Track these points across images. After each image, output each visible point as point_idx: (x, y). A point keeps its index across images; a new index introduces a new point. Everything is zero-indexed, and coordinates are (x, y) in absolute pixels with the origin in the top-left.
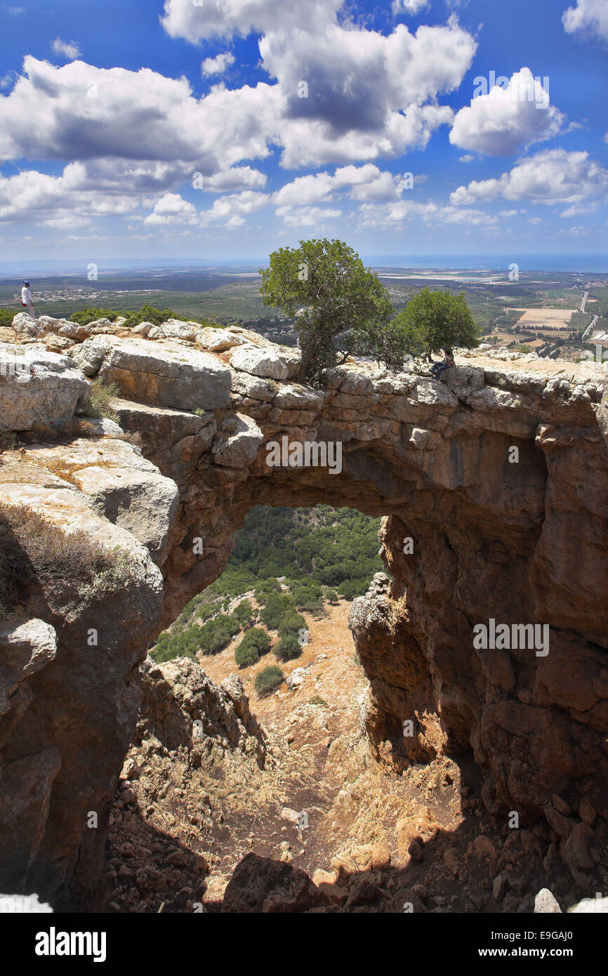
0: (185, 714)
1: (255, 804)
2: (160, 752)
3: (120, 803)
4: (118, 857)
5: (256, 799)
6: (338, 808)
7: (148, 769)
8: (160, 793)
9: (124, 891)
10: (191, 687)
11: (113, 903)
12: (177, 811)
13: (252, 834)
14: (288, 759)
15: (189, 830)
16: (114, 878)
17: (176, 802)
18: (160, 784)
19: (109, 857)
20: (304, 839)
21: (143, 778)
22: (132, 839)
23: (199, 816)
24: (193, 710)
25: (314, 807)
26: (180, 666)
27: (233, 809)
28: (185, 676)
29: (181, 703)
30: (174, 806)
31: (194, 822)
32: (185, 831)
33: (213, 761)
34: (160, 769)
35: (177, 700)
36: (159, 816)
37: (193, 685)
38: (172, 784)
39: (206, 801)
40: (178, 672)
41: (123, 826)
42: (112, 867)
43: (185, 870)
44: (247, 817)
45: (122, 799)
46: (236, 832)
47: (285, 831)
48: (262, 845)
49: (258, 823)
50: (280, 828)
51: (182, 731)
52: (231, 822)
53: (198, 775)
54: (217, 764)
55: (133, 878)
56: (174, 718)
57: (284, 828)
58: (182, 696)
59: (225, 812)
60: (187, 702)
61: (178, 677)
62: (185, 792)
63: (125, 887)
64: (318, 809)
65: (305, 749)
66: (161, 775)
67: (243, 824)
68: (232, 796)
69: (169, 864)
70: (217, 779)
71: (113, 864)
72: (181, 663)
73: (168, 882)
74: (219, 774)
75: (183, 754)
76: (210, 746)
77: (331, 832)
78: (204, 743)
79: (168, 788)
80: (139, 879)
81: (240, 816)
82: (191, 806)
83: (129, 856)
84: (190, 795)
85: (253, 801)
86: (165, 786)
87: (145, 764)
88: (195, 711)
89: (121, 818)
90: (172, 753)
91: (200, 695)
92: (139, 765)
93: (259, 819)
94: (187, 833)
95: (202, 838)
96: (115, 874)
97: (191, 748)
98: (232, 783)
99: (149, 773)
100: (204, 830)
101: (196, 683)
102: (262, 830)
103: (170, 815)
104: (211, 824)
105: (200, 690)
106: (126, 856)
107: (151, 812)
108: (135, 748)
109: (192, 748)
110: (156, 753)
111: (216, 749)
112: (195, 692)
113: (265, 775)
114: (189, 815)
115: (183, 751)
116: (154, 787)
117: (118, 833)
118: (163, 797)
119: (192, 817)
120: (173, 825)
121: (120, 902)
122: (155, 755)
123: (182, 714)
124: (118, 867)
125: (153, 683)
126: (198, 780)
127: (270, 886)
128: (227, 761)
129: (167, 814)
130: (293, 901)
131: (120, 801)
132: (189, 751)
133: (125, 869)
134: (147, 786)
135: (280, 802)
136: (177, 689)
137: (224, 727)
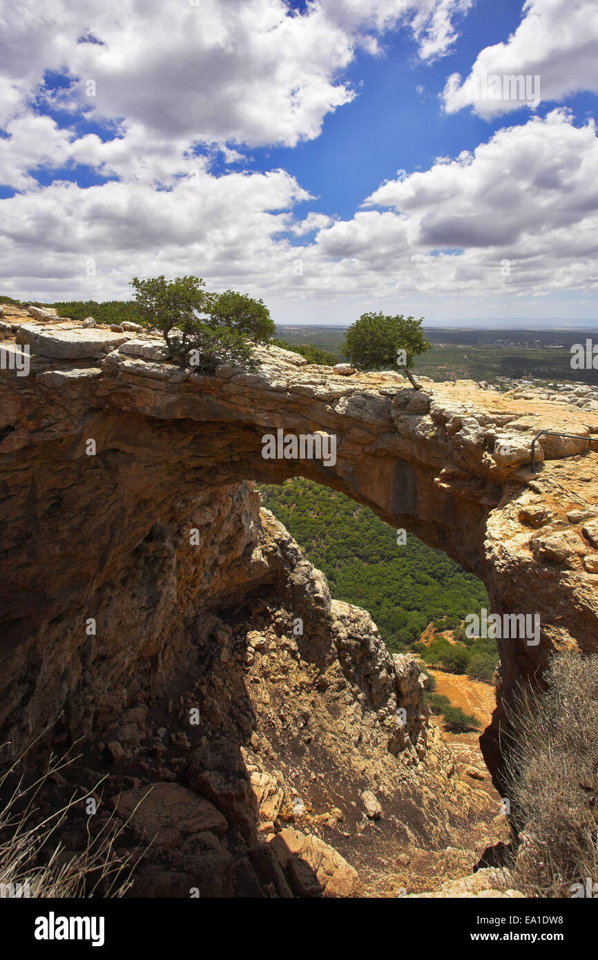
0: (333, 646)
1: (350, 763)
2: (293, 654)
3: (239, 657)
4: (208, 679)
5: (354, 760)
6: (431, 857)
7: (274, 655)
8: (272, 677)
9: (193, 698)
10: (349, 631)
11: (182, 697)
12: (274, 698)
13: (322, 775)
14: (437, 776)
15: (273, 719)
16: (195, 687)
17: (279, 694)
18: (276, 671)
19: (204, 674)
20: (363, 831)
21: (266, 657)
22: (227, 681)
23: (290, 719)
24: (342, 648)
25: (406, 827)
26: (352, 612)
27: (325, 745)
28: (350, 621)
29: (334, 637)
30: (275, 694)
31: (283, 719)
32: (269, 715)
33: (337, 699)
34: (282, 663)
35: (333, 632)
36: (260, 690)
37: (352, 631)
38: (287, 680)
39: (306, 716)
40: (346, 614)
41: (229, 670)
42: (200, 681)
43: (240, 733)
44: (331, 762)
45: (242, 656)
46: (311, 761)
47: (352, 806)
48: (322, 791)
49: (337, 776)
50: (352, 800)
51: (322, 655)
52: (314, 751)
53: (314, 695)
54: (340, 703)
55: (203, 698)
56: (322, 642)
57: (353, 803)
58: (338, 632)
59: (317, 740)
60: (339, 639)
61: (343, 617)
62: (292, 694)
63: (196, 697)
64: (409, 832)
65: (481, 794)
66: (281, 667)
67: (323, 762)
68: (331, 735)
69: (234, 718)
70: (330, 713)
71: (202, 680)
72: (354, 611)
73: (222, 725)
74: (335, 712)
75: (313, 671)
76: (342, 687)
77: (395, 858)
78: (338, 679)
79: (280, 679)
80: (205, 702)
81: (326, 755)
82: (288, 706)
83: (214, 686)
84: (295, 700)
85: (349, 758)
86: (279, 676)
87: (274, 650)
88: (342, 651)
89: (232, 664)
90: (303, 663)
91: (354, 642)
92: (270, 647)
93: (341, 775)
94: (269, 718)
95: (279, 733)
96: (197, 685)
97: (322, 672)
98: (341, 727)
99: (273, 658)
100: (286, 730)
101: (356, 632)
102: (334, 783)
103: (268, 696)
104: (295, 734)
105: (356, 639)
106: (211, 684)
107: (257, 681)
108: (275, 636)
109: (324, 674)
110: (289, 651)
111: (346, 692)
112: (350, 637)
113: (389, 758)
114: (282, 711)
115: (315, 669)
116: (270, 669)
117: (223, 669)
118: (273, 681)
119: (282, 713)
120: (265, 704)
121: (186, 701)
122: (286, 652)
123: (331, 644)
124: (202, 684)
125: (313, 604)
126: (313, 698)
127: (220, 769)
128: (350, 710)
129: (266, 693)
130: (217, 792)
131: (240, 655)
132: (319, 674)
133: (204, 689)
134: (265, 664)
135: (378, 788)
136: (337, 624)
137: (370, 686)
